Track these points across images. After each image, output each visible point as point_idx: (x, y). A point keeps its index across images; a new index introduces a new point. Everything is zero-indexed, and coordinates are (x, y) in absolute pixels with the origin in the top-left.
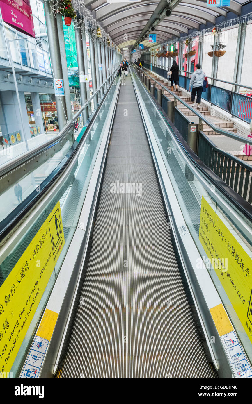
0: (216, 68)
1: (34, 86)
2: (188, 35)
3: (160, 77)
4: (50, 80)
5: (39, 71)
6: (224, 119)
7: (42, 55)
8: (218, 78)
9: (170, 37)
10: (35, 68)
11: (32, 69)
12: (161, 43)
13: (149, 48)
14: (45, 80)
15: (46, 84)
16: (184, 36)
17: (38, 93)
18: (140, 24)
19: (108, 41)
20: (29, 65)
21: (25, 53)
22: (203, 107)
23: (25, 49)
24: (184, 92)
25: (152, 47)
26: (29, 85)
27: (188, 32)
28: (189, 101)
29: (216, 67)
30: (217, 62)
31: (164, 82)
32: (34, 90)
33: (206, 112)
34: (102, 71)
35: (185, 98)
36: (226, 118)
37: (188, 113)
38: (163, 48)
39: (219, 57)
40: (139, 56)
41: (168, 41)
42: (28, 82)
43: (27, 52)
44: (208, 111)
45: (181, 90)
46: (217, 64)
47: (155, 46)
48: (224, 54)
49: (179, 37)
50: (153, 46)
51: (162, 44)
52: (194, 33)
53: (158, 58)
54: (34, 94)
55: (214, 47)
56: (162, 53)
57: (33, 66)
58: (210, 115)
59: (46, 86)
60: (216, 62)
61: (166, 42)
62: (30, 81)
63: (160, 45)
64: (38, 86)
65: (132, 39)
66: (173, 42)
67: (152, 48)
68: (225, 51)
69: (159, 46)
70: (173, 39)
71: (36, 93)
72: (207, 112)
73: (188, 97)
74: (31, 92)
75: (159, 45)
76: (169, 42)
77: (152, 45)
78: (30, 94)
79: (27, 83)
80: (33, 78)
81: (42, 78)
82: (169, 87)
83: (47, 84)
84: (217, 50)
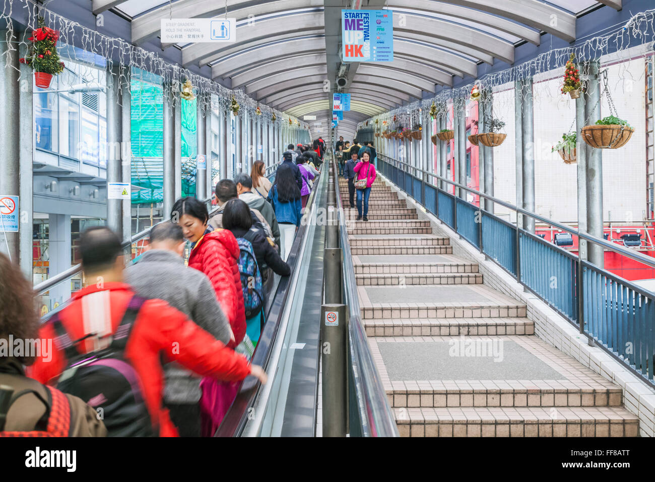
0: (490, 172)
1: (59, 198)
2: (435, 95)
3: (392, 184)
4: (102, 185)
5: (81, 163)
6: (509, 295)
7: (95, 128)
8: (496, 197)
9: (406, 97)
10: (72, 157)
11: (61, 159)
12: (391, 108)
13: (370, 117)
14: (93, 184)
15: (94, 194)
16: (428, 97)
17: (70, 216)
18: (319, 71)
19: (234, 105)
20: (54, 150)
21: (50, 120)
22: (466, 263)
23: (51, 111)
24: (434, 223)
25: (376, 115)
26: (46, 196)
27: (436, 89)
28: (441, 248)
29: (490, 168)
30: (490, 158)
31: (400, 198)
32: (59, 208)
33: (473, 275)
34: (205, 171)
35: (433, 240)
36: (512, 293)
37: (426, 277)
38: (395, 119)
39: (495, 148)
40: (352, 134)
41: (402, 106)
42: (44, 189)
43: (54, 117)
44: (477, 274)
45: (429, 219)
46: (490, 163)
47: (381, 113)
48: (503, 140)
49: (421, 100)
50: (378, 114)
51: (393, 111)
52: (444, 93)
53: (388, 140)
54: (57, 218)
55: (481, 126)
56: (393, 131)
57: (65, 152)
58: (483, 283)
59: (95, 200)
60: (487, 158)
61: (398, 108)
62: (51, 186)
63: (389, 112)
64: (70, 199)
65: (321, 98)
66: (410, 108)
67: (375, 118)
68: (505, 136)
69: (388, 114)
70: (411, 102)
71: (63, 216)
72: (476, 277)
73: (439, 237)
74: (52, 212)
75: (387, 112)
76: (404, 107)
77: (375, 113)
78: (47, 216)
79: (42, 191)
80: (59, 179)
81: (84, 181)
82: (408, 210)
83: (97, 195)
84: (487, 132)
